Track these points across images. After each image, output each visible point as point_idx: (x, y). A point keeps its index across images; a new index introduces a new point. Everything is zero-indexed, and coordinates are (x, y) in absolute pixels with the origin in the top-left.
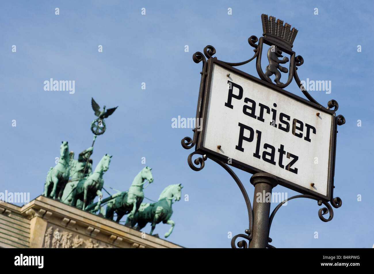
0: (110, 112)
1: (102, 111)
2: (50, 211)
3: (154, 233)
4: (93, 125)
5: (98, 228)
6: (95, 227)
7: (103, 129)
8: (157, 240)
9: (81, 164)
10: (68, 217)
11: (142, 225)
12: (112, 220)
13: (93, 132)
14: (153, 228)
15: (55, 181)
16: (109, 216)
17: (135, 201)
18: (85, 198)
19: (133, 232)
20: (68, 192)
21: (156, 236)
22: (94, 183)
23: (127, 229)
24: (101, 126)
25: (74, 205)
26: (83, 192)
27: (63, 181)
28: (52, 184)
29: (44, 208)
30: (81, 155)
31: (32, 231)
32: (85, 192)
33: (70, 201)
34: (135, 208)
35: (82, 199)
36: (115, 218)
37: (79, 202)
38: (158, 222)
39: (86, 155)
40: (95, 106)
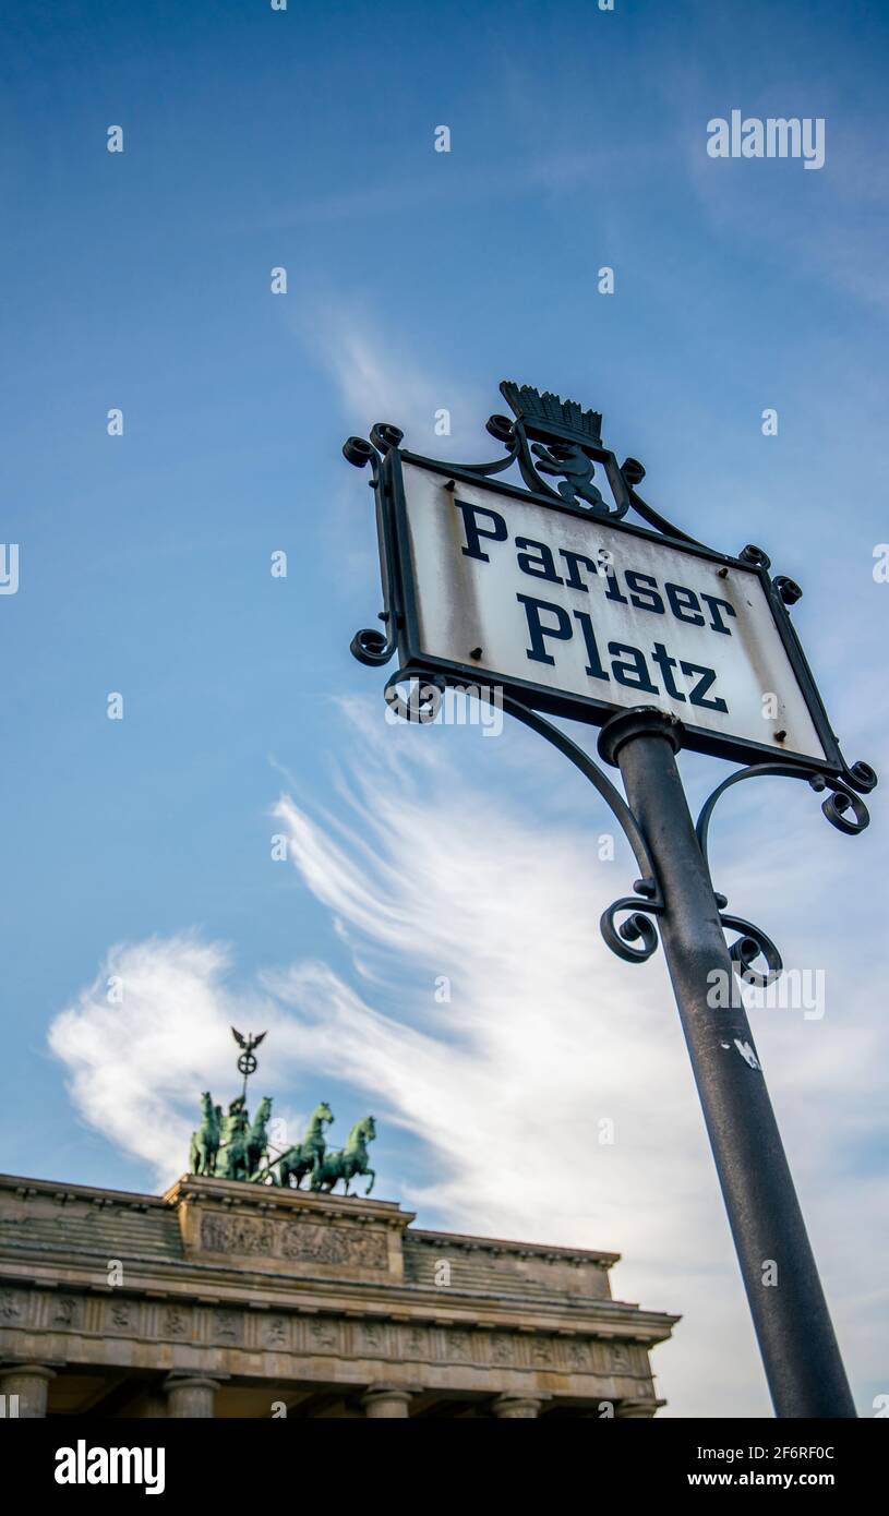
0: (259, 1039)
1: (246, 1040)
2: (203, 1192)
3: (350, 1193)
4: (240, 1063)
5: (272, 1202)
6: (268, 1202)
7: (255, 1065)
8: (355, 1201)
9: (234, 1118)
10: (228, 1196)
11: (333, 1182)
12: (289, 1187)
13: (242, 1071)
14: (348, 1185)
15: (202, 1149)
16: (285, 1181)
17: (316, 1153)
18: (247, 1163)
19: (322, 1196)
20: (222, 1159)
21: (354, 1196)
22: (255, 1141)
23: (312, 1196)
24: (251, 1061)
25: (235, 1179)
26: (243, 1158)
27: (212, 1147)
28: (199, 1155)
29: (192, 1191)
30: (232, 1106)
31: (183, 1227)
32: (246, 1155)
33: (228, 1173)
34: (317, 1164)
35: (243, 1167)
36: (294, 1184)
37: (241, 1173)
38: (352, 1175)
39: (238, 1106)
40: (238, 1037)
